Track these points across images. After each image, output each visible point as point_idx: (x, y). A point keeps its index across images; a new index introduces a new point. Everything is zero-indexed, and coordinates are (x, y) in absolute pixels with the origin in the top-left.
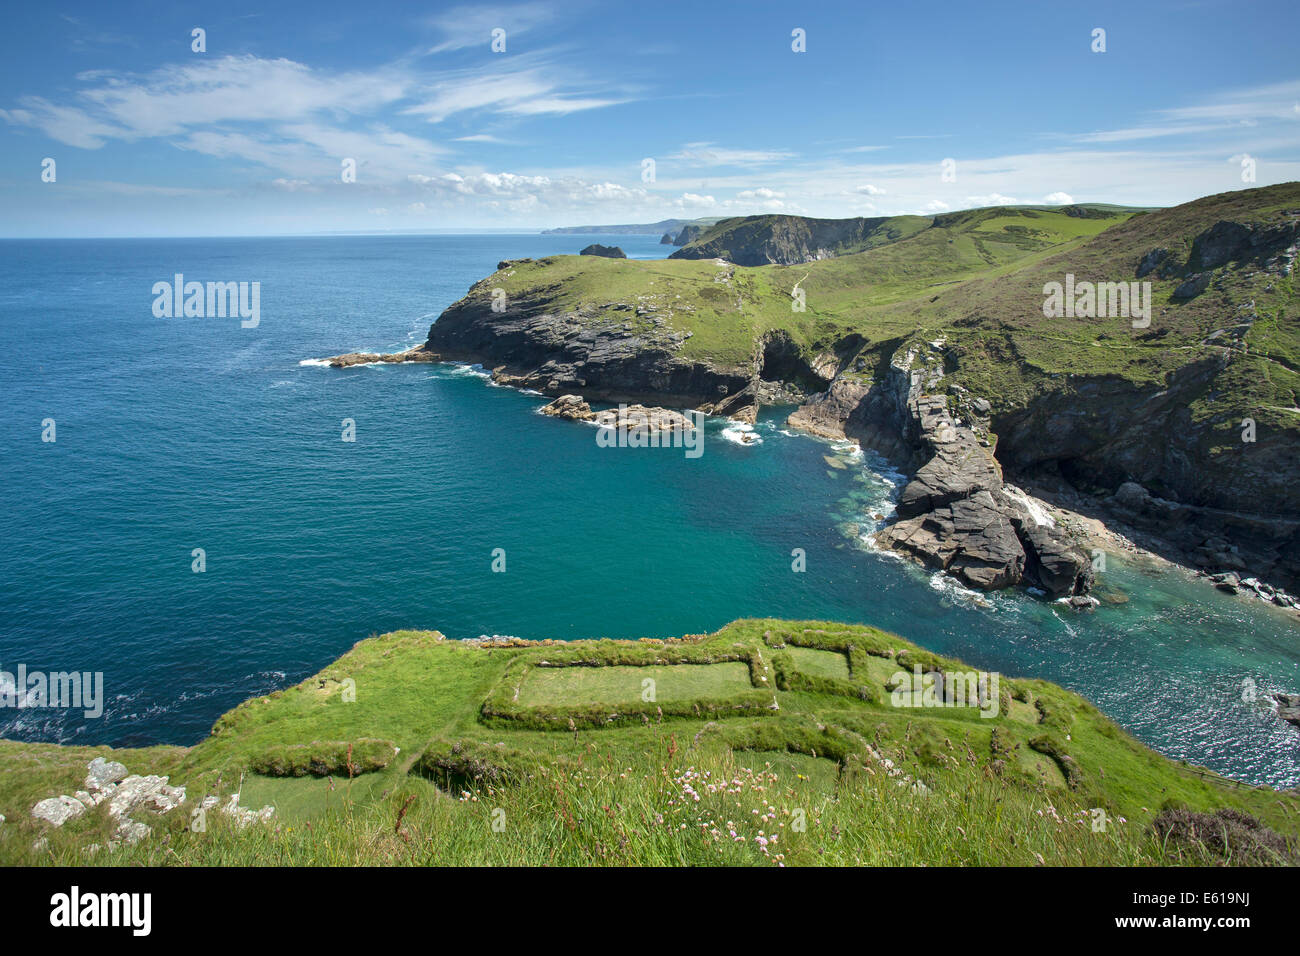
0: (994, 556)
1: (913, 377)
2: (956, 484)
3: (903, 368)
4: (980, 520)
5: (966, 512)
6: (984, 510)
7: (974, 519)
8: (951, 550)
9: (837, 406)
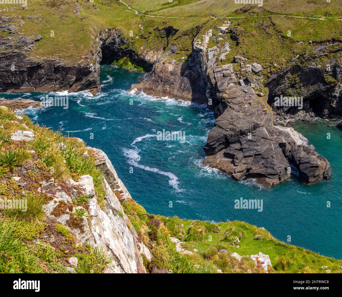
0: (269, 171)
1: (209, 53)
2: (243, 125)
3: (202, 48)
4: (260, 147)
5: (250, 143)
6: (262, 140)
7: (256, 148)
8: (242, 172)
9: (159, 81)
